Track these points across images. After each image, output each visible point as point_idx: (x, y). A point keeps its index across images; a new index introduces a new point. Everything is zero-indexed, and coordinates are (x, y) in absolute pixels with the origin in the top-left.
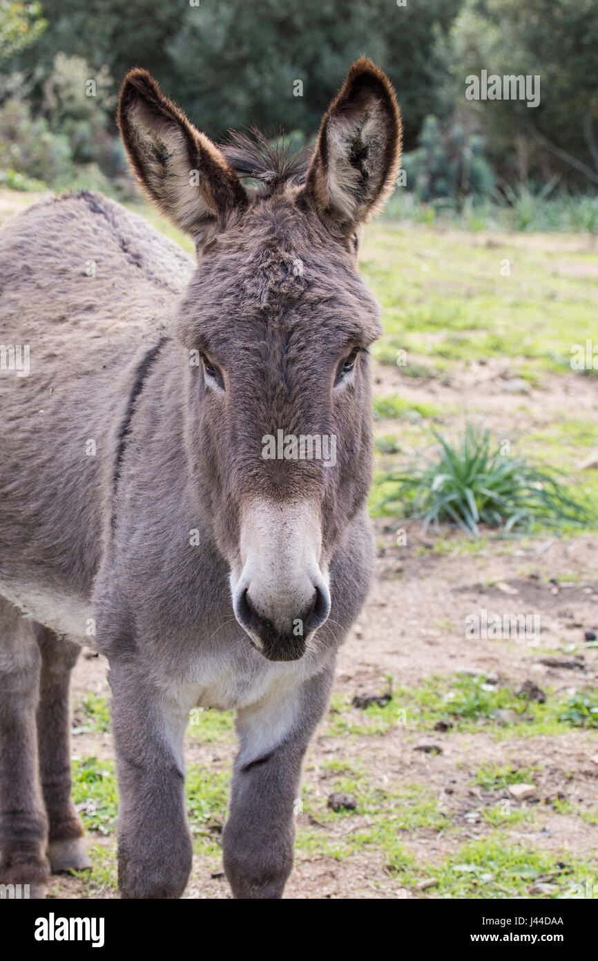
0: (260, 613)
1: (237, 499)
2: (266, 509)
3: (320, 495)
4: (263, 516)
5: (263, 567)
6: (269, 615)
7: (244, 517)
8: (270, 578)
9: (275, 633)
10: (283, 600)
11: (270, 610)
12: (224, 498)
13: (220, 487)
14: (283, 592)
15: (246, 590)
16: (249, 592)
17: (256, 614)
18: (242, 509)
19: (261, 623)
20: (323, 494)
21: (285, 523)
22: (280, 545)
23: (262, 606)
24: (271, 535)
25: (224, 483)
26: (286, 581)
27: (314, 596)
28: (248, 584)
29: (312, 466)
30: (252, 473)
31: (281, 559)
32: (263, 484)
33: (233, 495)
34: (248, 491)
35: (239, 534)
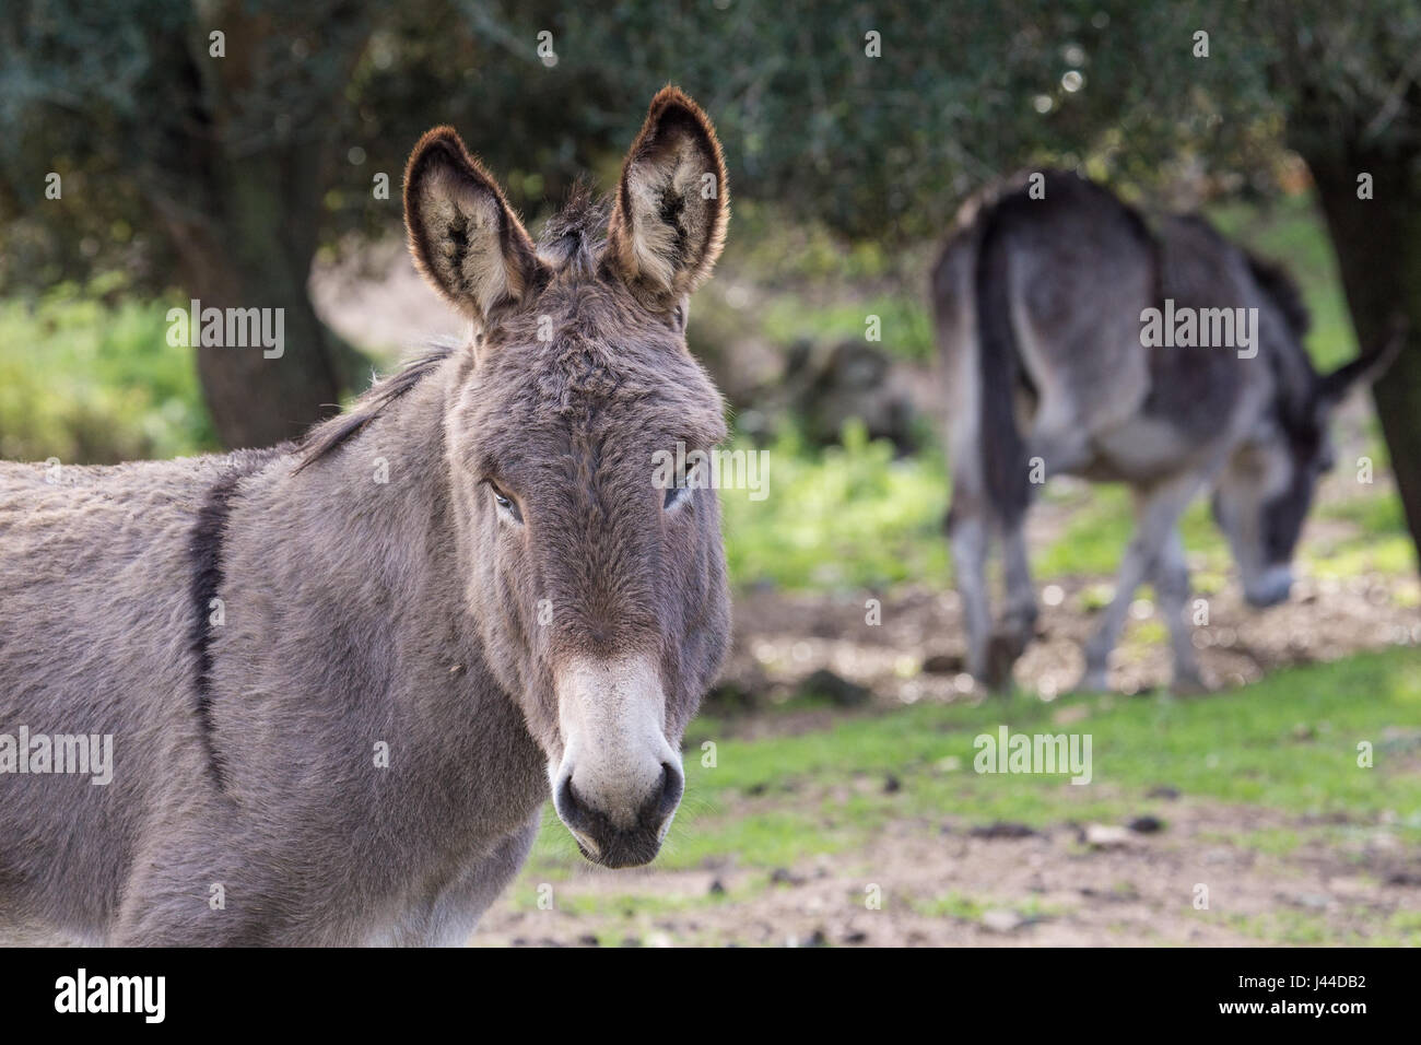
0: (591, 806)
1: (550, 662)
2: (588, 670)
3: (658, 647)
4: (585, 679)
5: (590, 744)
6: (602, 805)
7: (560, 683)
8: (601, 759)
9: (612, 830)
10: (620, 786)
11: (603, 801)
12: (534, 664)
13: (528, 651)
14: (620, 776)
15: (570, 778)
16: (573, 780)
17: (585, 807)
18: (558, 674)
19: (591, 819)
20: (662, 645)
21: (614, 686)
22: (609, 716)
23: (592, 796)
24: (597, 702)
25: (532, 642)
26: (621, 761)
27: (661, 776)
28: (571, 769)
29: (644, 611)
30: (566, 626)
31: (611, 731)
32: (582, 638)
33: (544, 659)
34: (563, 650)
35: (556, 708)
